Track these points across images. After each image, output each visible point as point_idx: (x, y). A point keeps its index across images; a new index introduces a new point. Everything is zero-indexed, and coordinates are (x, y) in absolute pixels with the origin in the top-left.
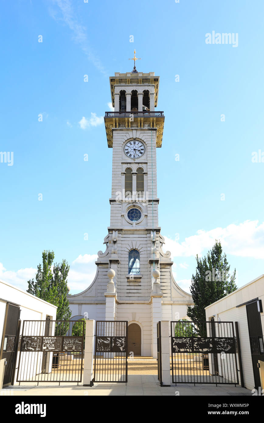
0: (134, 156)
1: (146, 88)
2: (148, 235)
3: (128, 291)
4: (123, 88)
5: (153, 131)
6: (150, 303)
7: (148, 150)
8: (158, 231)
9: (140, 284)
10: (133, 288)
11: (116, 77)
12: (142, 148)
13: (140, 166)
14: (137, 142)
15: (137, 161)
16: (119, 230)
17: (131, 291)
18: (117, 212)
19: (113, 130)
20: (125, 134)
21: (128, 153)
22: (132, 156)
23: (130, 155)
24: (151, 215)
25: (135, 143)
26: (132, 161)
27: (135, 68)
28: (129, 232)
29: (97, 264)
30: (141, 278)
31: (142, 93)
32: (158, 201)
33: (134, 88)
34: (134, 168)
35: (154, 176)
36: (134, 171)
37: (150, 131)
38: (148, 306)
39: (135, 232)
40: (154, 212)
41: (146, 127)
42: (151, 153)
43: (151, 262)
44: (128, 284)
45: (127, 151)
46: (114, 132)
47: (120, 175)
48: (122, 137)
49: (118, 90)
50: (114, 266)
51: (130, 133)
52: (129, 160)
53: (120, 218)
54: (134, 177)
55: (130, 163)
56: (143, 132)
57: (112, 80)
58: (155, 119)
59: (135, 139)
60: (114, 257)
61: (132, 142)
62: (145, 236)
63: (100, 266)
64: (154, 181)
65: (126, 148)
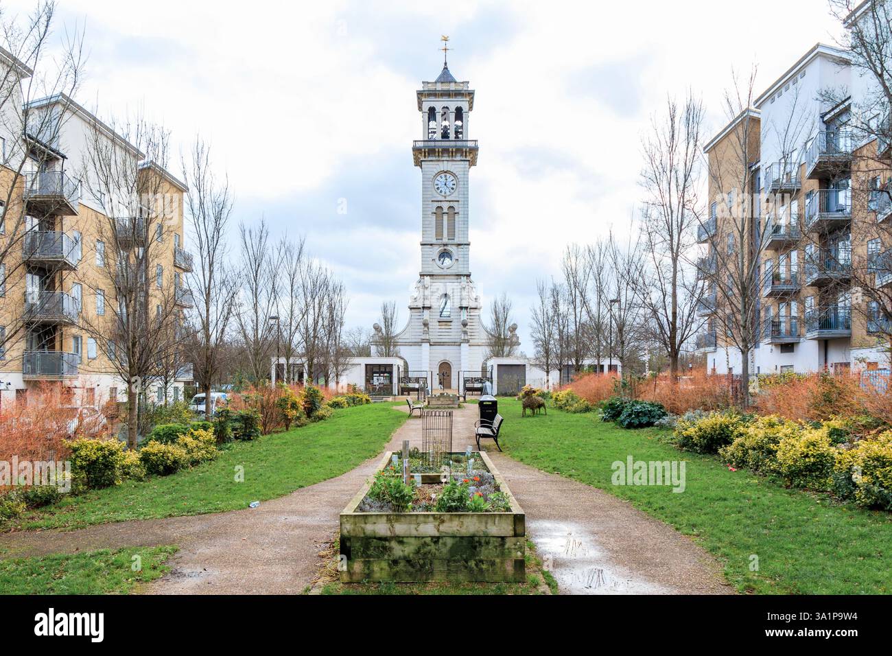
0: (445, 193)
1: (459, 104)
2: (459, 280)
3: (440, 334)
4: (432, 104)
5: (465, 162)
6: (460, 345)
7: (461, 186)
8: (468, 276)
9: (450, 327)
10: (444, 330)
11: (424, 91)
12: (454, 182)
13: (451, 204)
14: (448, 175)
15: (448, 199)
16: (430, 275)
17: (442, 334)
18: (429, 256)
19: (422, 161)
20: (435, 166)
21: (438, 188)
22: (443, 194)
23: (441, 192)
24: (462, 259)
25: (446, 176)
26: (443, 199)
27: (446, 64)
28: (440, 277)
29: (411, 309)
30: (451, 322)
31: (454, 110)
32: (469, 245)
33: (445, 104)
34: (445, 206)
35: (466, 215)
36: (445, 210)
37: (462, 162)
38: (458, 347)
39: (446, 277)
40: (465, 256)
41: (458, 158)
42: (462, 190)
43: (461, 308)
44: (440, 327)
45: (436, 187)
46: (423, 163)
47: (430, 216)
48: (432, 170)
49: (426, 106)
50: (426, 312)
51: (440, 163)
52: (440, 198)
53: (431, 263)
54: (445, 217)
55: (441, 201)
56: (454, 163)
57: (420, 94)
58: (468, 150)
59: (445, 172)
60: (427, 304)
61: (443, 175)
62: (456, 281)
63: (413, 310)
64: (466, 222)
65: (436, 182)
